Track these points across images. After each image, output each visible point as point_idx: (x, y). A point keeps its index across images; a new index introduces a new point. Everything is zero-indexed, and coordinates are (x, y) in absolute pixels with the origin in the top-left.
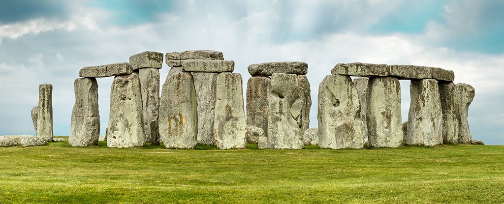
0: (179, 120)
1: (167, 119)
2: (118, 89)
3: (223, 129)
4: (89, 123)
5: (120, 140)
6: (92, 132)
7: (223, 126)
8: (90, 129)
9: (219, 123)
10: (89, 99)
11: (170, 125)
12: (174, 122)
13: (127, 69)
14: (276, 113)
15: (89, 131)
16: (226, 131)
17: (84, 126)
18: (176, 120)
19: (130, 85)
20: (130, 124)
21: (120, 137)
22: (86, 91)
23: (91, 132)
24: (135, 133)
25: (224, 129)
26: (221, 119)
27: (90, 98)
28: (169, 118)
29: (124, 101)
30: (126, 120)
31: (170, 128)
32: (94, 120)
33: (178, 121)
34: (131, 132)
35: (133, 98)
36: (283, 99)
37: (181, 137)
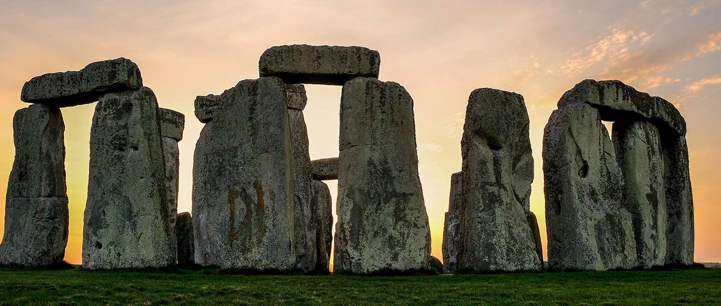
0: (255, 199)
1: (225, 195)
2: (109, 122)
3: (360, 222)
4: (43, 210)
5: (113, 252)
6: (50, 235)
7: (360, 214)
8: (45, 228)
9: (351, 206)
10: (41, 153)
11: (232, 213)
12: (243, 205)
14: (490, 184)
15: (42, 230)
16: (368, 228)
17: (29, 219)
18: (247, 198)
19: (137, 113)
20: (135, 210)
21: (112, 243)
22: (35, 133)
23: (45, 233)
24: (148, 233)
25: (365, 222)
26: (358, 197)
27: (44, 151)
28: (230, 193)
29: (121, 153)
30: (127, 200)
31: (232, 219)
32: (54, 205)
33: (252, 202)
34: (139, 231)
35: (143, 145)
36: (501, 152)
37: (260, 242)
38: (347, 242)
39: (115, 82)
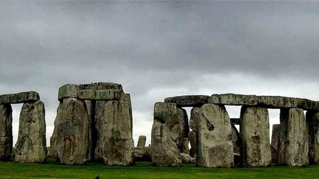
0: (73, 140)
1: (63, 139)
2: (26, 113)
4: (3, 141)
5: (25, 156)
6: (4, 150)
7: (108, 146)
8: (3, 147)
10: (3, 122)
12: (69, 142)
13: (34, 96)
14: (158, 136)
18: (70, 140)
19: (35, 110)
20: (33, 143)
21: (25, 154)
24: (37, 151)
26: (107, 140)
28: (65, 138)
29: (30, 123)
30: (30, 140)
31: (65, 146)
32: (7, 139)
34: (34, 150)
35: (38, 121)
36: (164, 124)
37: (73, 154)
38: (103, 155)
39: (28, 99)
